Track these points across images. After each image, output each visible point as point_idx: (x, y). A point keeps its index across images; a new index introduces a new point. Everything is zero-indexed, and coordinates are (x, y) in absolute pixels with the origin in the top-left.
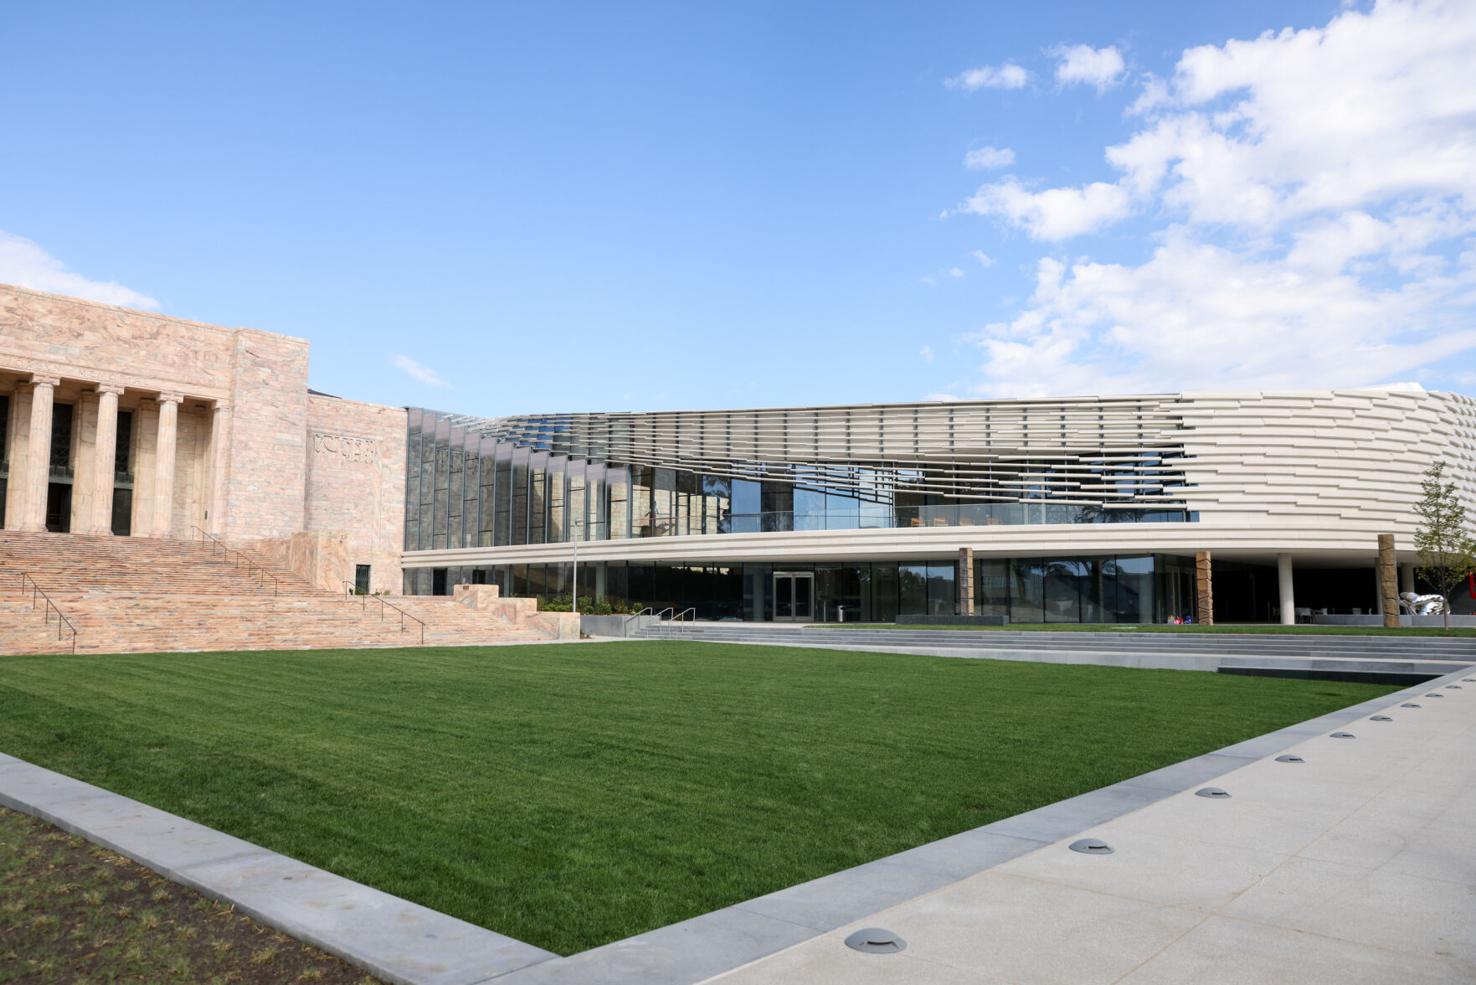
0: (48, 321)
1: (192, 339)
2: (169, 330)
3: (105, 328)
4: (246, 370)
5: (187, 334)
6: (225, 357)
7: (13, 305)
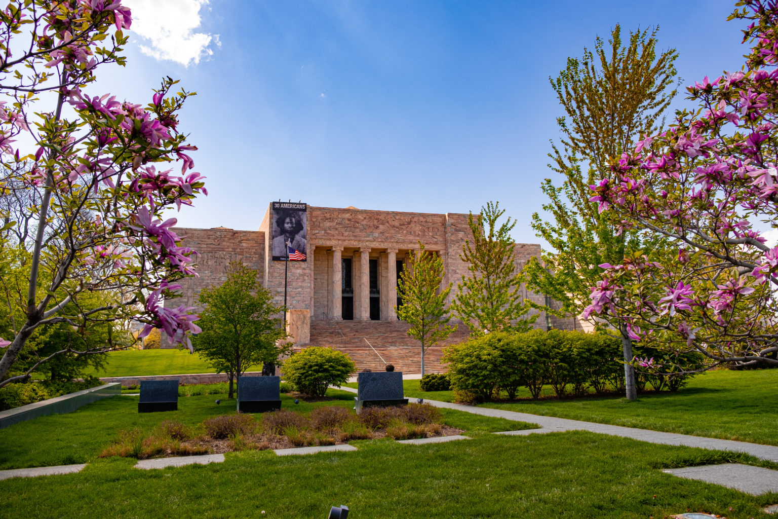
0: (364, 223)
1: (426, 222)
2: (416, 219)
3: (388, 222)
4: (452, 234)
5: (424, 220)
6: (441, 229)
7: (350, 217)
